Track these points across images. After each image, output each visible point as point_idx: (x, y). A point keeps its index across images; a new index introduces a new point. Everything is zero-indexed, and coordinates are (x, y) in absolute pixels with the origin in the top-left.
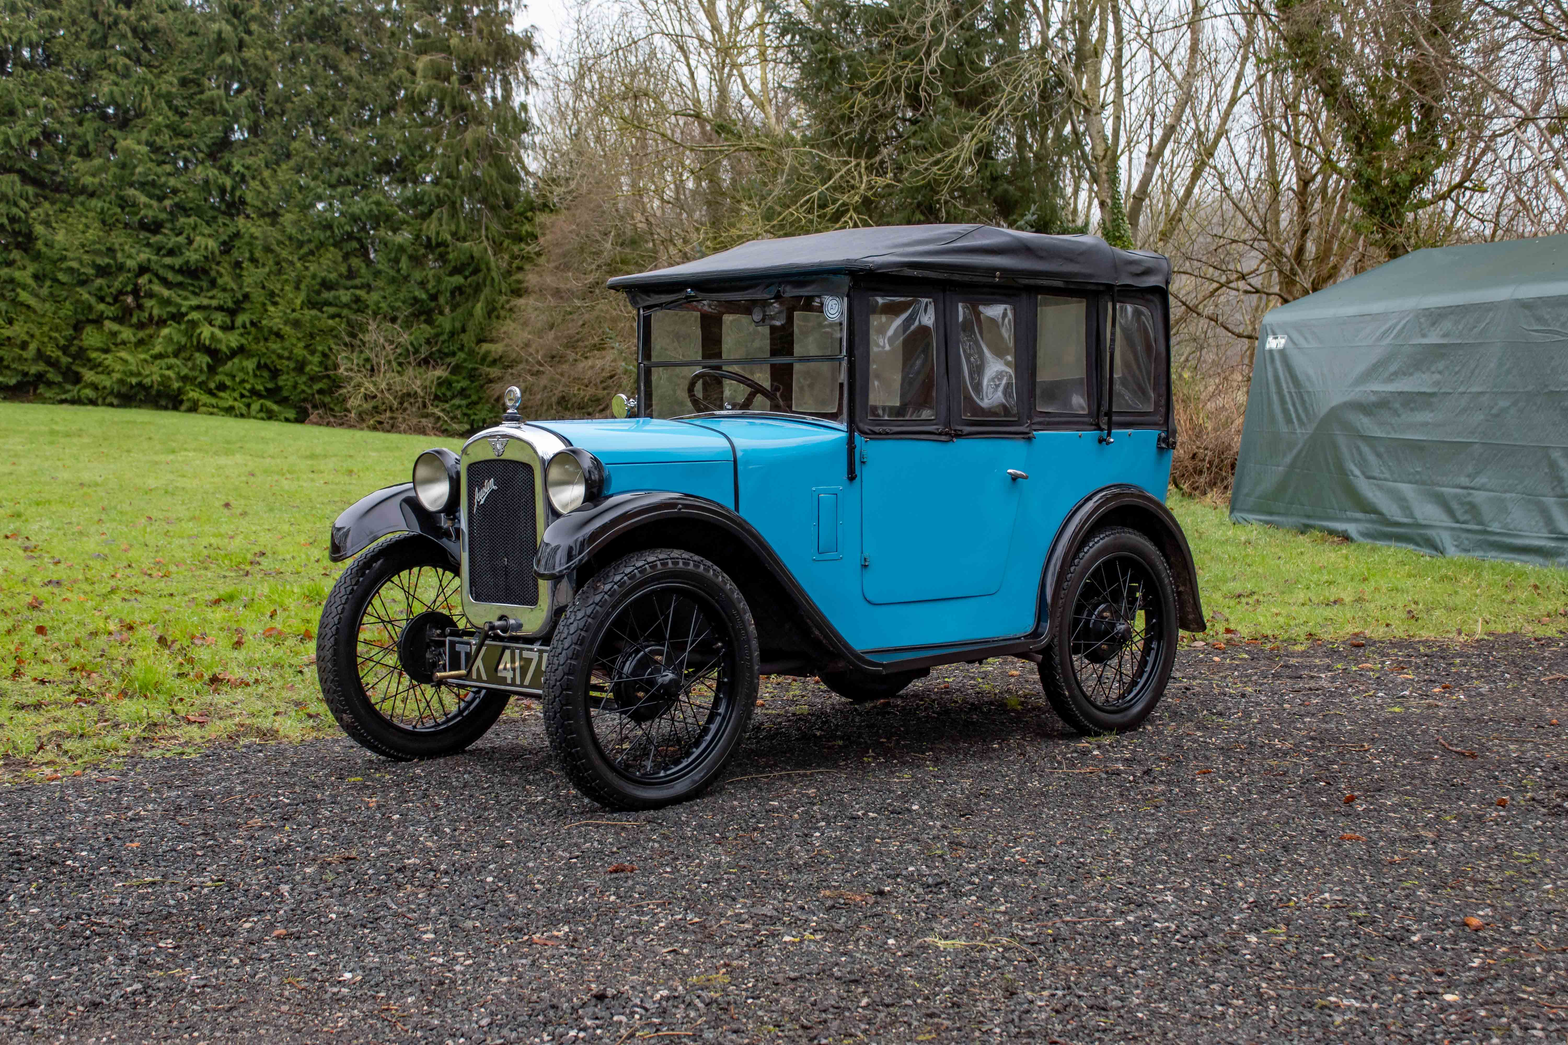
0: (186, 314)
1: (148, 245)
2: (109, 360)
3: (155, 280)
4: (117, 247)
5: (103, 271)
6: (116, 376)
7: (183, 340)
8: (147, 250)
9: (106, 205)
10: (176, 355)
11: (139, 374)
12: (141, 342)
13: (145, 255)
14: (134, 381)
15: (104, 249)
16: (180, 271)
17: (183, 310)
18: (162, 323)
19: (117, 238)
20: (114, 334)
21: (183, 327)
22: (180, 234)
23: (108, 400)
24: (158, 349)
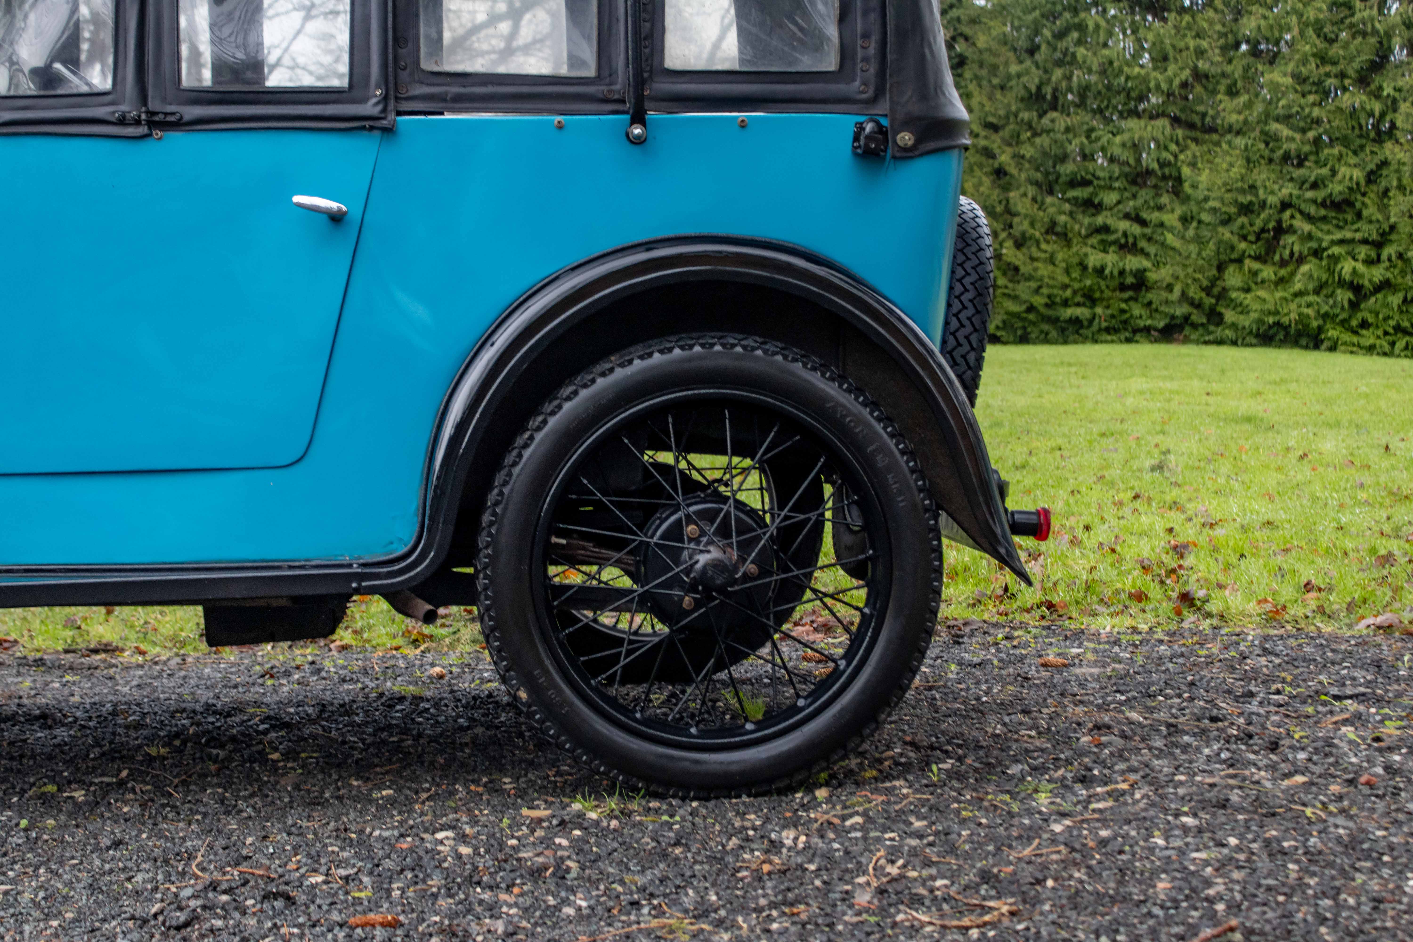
0: (1326, 249)
1: (1292, 179)
2: (1248, 299)
3: (1298, 216)
4: (1259, 184)
5: (1246, 209)
6: (1253, 316)
7: (1325, 277)
8: (1290, 185)
9: (1250, 143)
10: (1317, 292)
11: (1277, 313)
12: (1281, 281)
13: (1288, 190)
14: (1271, 320)
15: (1246, 187)
16: (1323, 204)
17: (1324, 244)
18: (1301, 260)
19: (1262, 175)
20: (1255, 274)
21: (1324, 263)
22: (1325, 165)
23: (1248, 340)
24: (1298, 286)
